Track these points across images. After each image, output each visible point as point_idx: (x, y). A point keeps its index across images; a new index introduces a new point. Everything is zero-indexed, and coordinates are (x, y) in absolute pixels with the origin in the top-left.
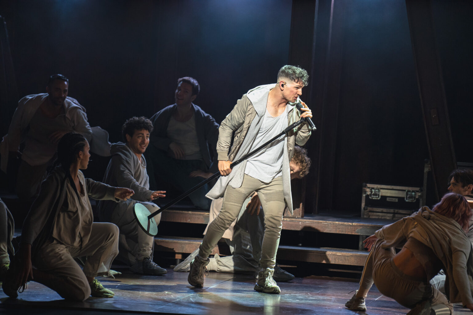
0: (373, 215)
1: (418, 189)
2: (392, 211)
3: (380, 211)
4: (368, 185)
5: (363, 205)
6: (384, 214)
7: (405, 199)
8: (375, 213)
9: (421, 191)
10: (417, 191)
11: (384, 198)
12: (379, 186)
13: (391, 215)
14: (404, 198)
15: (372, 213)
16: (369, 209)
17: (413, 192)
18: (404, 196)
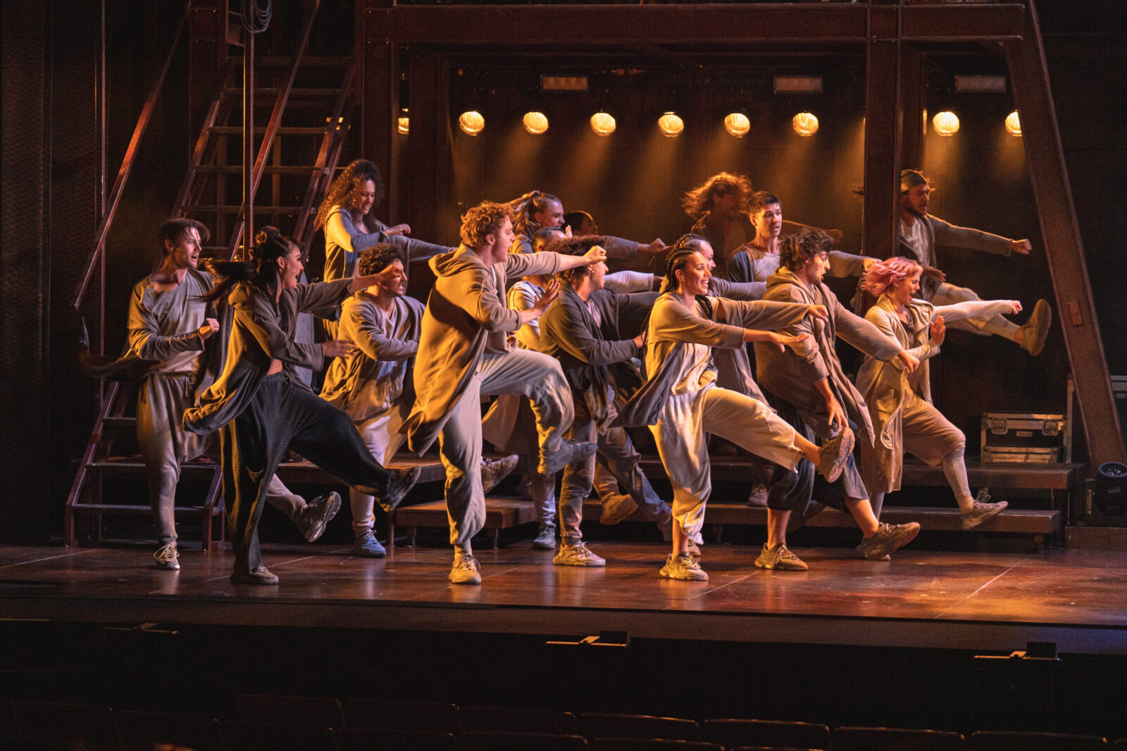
0: (996, 458)
1: (1060, 417)
2: (1024, 450)
3: (1007, 451)
4: (990, 415)
5: (983, 442)
6: (1012, 455)
7: (1043, 432)
8: (1000, 455)
9: (1065, 419)
10: (1060, 420)
11: (1013, 431)
12: (1007, 416)
13: (1024, 456)
14: (1041, 430)
15: (996, 455)
16: (992, 448)
17: (1053, 421)
18: (1040, 428)
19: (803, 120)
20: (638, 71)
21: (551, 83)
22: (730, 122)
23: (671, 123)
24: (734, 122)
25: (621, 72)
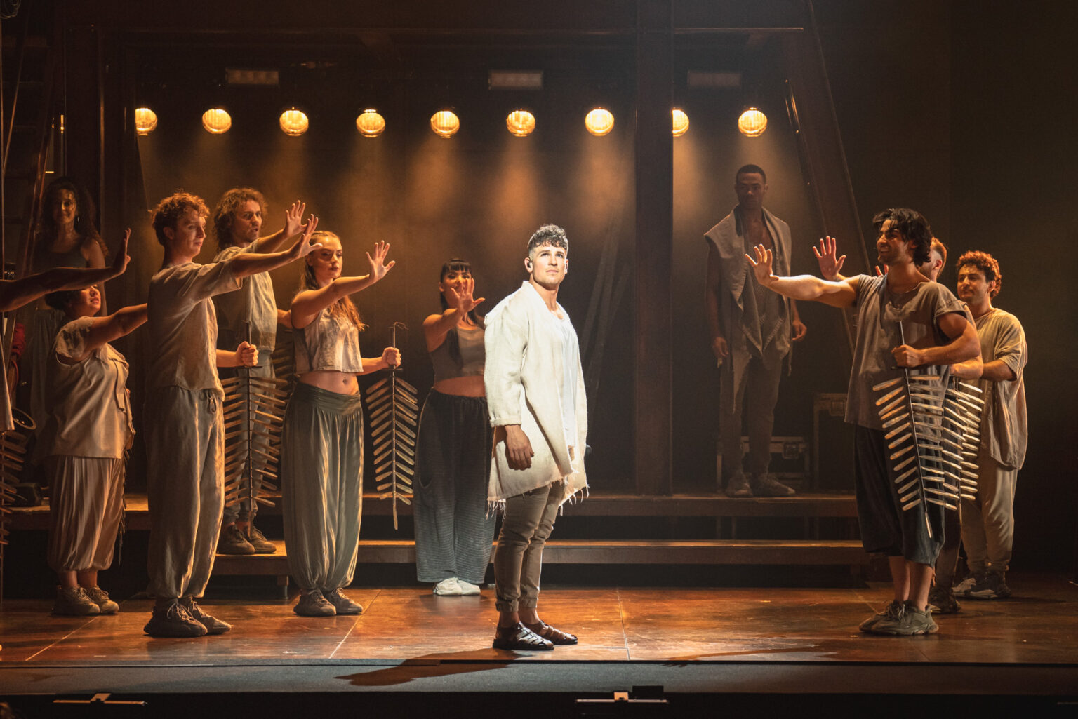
1: (800, 439)
7: (783, 455)
9: (804, 441)
10: (800, 442)
17: (794, 443)
18: (781, 451)
19: (517, 119)
20: (331, 65)
21: (236, 76)
22: (435, 121)
23: (371, 121)
24: (440, 121)
25: (312, 65)
